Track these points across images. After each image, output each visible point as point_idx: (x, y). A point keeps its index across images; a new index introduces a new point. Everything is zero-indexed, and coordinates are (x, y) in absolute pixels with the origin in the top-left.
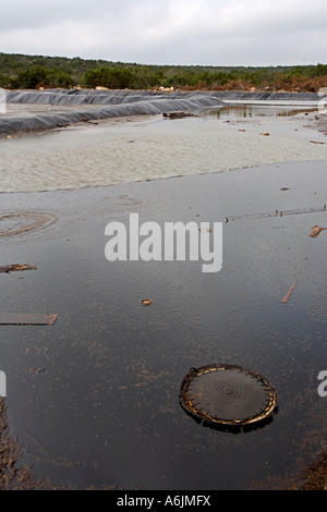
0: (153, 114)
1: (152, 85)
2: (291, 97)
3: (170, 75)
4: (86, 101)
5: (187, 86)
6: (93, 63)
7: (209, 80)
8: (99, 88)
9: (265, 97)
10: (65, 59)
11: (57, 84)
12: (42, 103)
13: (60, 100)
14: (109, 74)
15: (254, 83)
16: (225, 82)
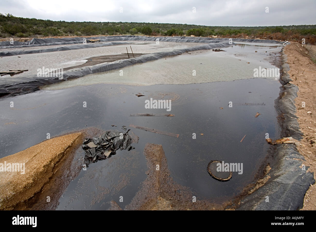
0: (209, 49)
1: (210, 35)
2: (262, 42)
3: (216, 30)
4: (187, 41)
5: (222, 36)
6: (190, 26)
7: (230, 33)
8: (192, 36)
9: (251, 41)
10: (182, 25)
11: (178, 34)
12: (174, 42)
13: (179, 41)
14: (196, 31)
15: (248, 35)
16: (237, 34)
